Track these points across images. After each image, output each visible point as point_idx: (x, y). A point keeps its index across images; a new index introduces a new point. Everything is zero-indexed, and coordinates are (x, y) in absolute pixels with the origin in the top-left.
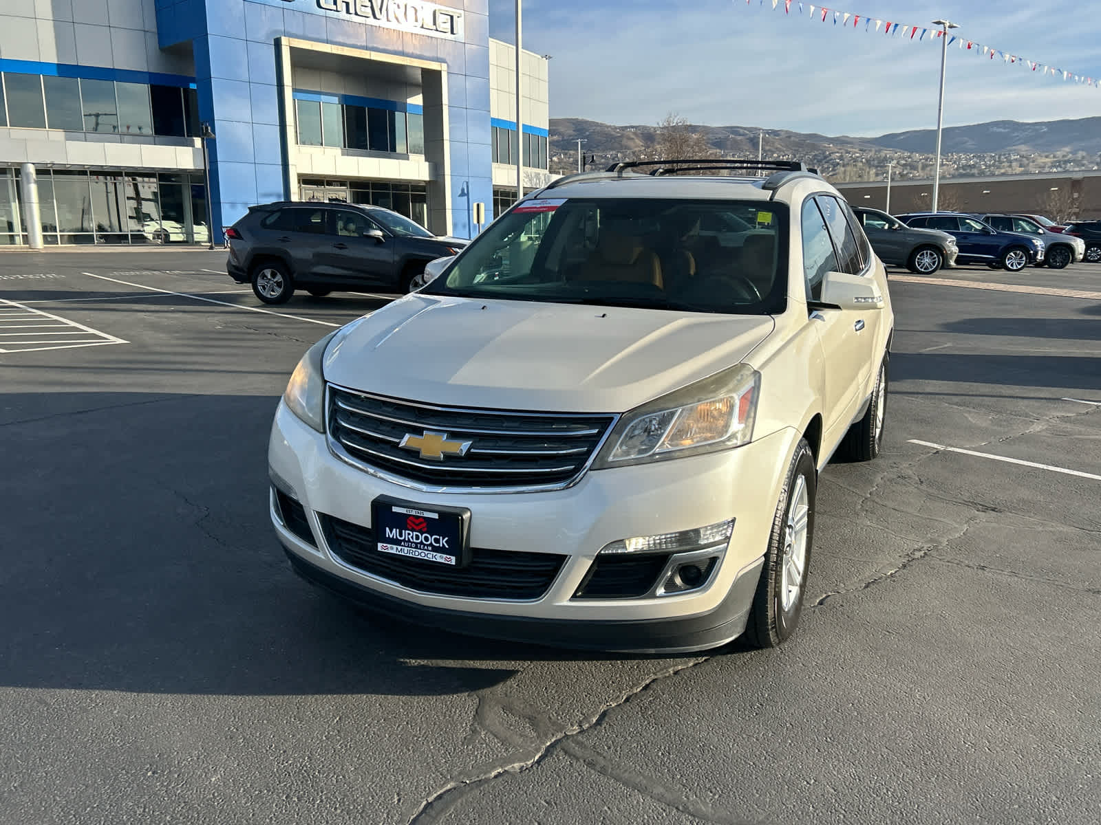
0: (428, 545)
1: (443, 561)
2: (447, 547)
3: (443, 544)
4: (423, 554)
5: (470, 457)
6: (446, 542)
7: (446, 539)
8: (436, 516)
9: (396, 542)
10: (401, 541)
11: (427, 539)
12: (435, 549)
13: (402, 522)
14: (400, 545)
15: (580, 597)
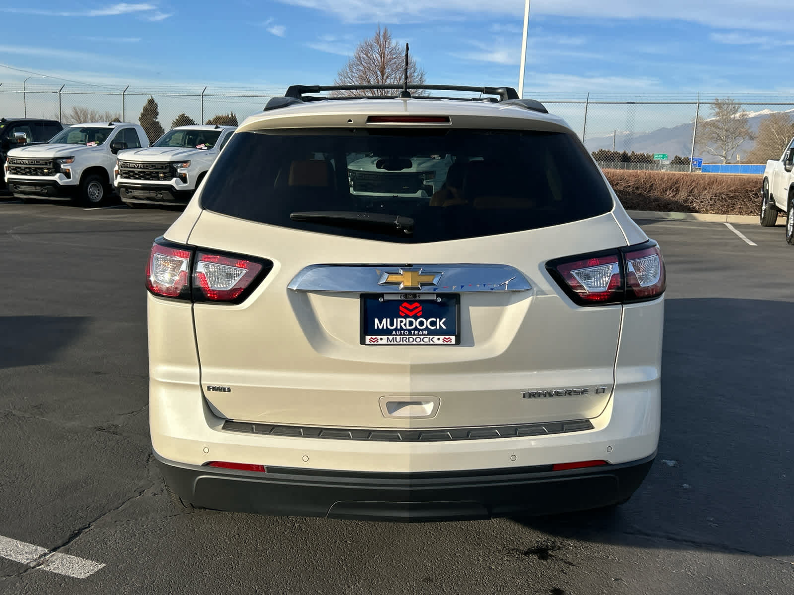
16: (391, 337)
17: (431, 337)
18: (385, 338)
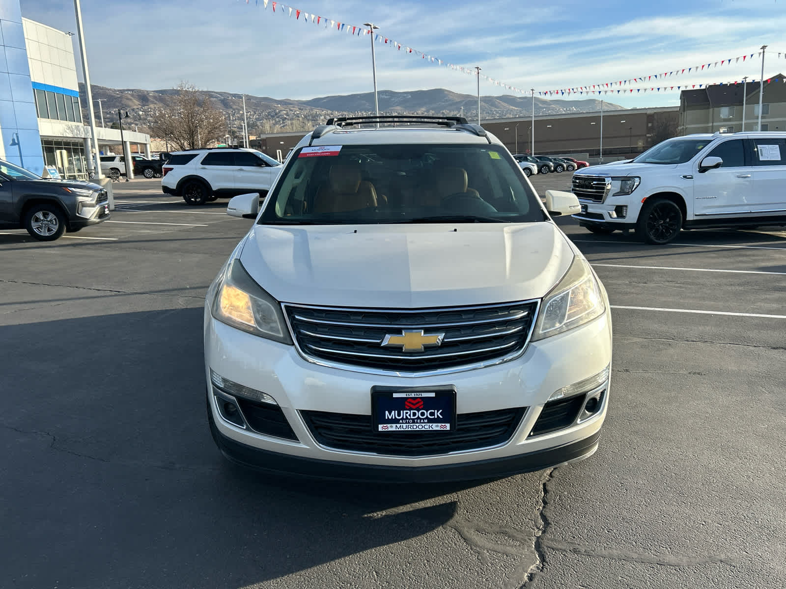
0: (423, 419)
1: (438, 429)
2: (441, 417)
3: (438, 415)
4: (420, 427)
5: (445, 346)
6: (440, 414)
7: (441, 411)
8: (433, 395)
9: (396, 421)
10: (400, 419)
11: (423, 414)
12: (430, 421)
13: (401, 405)
14: (399, 423)
15: (533, 435)
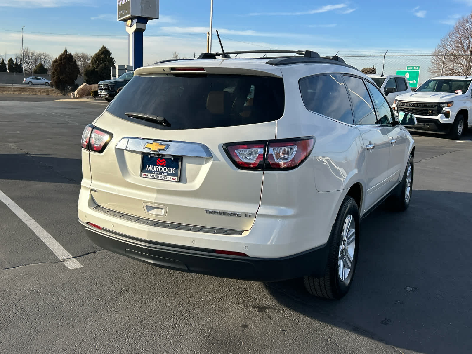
16: (152, 175)
17: (168, 177)
18: (149, 174)
